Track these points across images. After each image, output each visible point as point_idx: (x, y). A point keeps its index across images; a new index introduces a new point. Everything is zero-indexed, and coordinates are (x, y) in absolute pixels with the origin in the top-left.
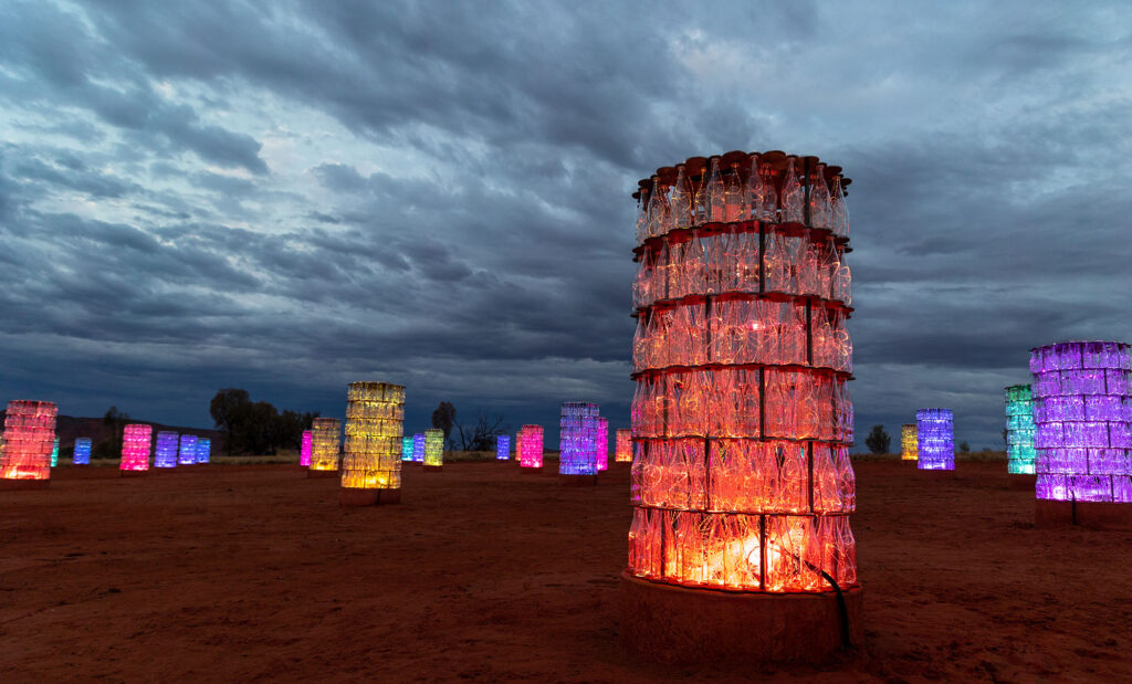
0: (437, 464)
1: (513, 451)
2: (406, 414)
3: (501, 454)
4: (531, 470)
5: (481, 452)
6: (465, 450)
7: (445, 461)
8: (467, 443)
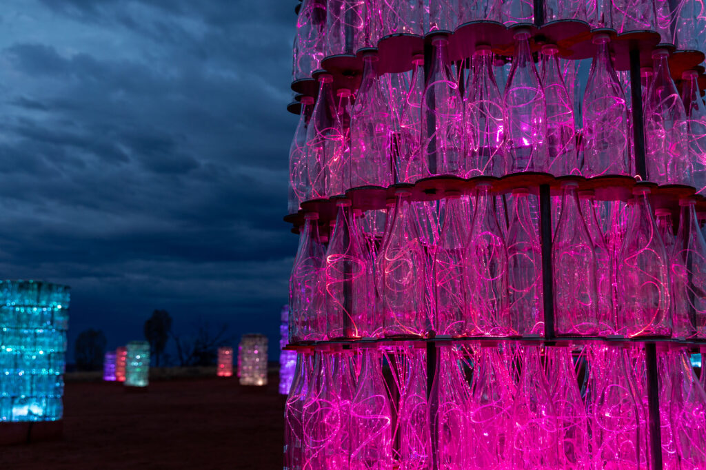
0: (141, 383)
1: (236, 366)
2: (70, 322)
3: (223, 370)
4: (253, 388)
5: (200, 368)
6: (182, 365)
7: (152, 378)
8: (185, 358)
